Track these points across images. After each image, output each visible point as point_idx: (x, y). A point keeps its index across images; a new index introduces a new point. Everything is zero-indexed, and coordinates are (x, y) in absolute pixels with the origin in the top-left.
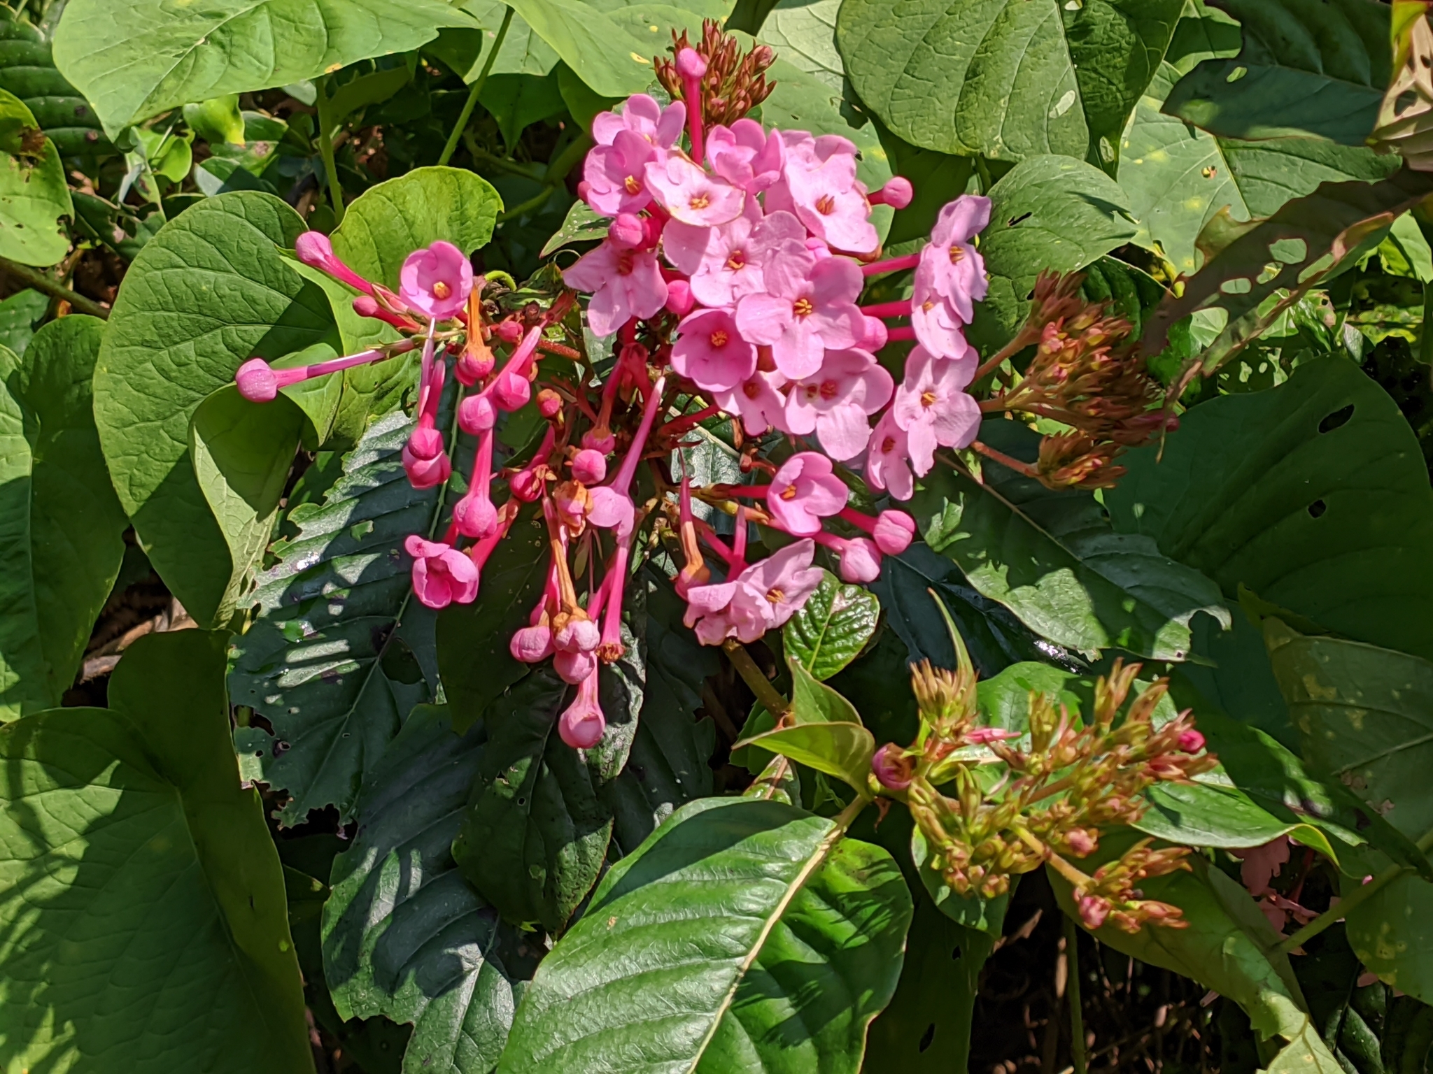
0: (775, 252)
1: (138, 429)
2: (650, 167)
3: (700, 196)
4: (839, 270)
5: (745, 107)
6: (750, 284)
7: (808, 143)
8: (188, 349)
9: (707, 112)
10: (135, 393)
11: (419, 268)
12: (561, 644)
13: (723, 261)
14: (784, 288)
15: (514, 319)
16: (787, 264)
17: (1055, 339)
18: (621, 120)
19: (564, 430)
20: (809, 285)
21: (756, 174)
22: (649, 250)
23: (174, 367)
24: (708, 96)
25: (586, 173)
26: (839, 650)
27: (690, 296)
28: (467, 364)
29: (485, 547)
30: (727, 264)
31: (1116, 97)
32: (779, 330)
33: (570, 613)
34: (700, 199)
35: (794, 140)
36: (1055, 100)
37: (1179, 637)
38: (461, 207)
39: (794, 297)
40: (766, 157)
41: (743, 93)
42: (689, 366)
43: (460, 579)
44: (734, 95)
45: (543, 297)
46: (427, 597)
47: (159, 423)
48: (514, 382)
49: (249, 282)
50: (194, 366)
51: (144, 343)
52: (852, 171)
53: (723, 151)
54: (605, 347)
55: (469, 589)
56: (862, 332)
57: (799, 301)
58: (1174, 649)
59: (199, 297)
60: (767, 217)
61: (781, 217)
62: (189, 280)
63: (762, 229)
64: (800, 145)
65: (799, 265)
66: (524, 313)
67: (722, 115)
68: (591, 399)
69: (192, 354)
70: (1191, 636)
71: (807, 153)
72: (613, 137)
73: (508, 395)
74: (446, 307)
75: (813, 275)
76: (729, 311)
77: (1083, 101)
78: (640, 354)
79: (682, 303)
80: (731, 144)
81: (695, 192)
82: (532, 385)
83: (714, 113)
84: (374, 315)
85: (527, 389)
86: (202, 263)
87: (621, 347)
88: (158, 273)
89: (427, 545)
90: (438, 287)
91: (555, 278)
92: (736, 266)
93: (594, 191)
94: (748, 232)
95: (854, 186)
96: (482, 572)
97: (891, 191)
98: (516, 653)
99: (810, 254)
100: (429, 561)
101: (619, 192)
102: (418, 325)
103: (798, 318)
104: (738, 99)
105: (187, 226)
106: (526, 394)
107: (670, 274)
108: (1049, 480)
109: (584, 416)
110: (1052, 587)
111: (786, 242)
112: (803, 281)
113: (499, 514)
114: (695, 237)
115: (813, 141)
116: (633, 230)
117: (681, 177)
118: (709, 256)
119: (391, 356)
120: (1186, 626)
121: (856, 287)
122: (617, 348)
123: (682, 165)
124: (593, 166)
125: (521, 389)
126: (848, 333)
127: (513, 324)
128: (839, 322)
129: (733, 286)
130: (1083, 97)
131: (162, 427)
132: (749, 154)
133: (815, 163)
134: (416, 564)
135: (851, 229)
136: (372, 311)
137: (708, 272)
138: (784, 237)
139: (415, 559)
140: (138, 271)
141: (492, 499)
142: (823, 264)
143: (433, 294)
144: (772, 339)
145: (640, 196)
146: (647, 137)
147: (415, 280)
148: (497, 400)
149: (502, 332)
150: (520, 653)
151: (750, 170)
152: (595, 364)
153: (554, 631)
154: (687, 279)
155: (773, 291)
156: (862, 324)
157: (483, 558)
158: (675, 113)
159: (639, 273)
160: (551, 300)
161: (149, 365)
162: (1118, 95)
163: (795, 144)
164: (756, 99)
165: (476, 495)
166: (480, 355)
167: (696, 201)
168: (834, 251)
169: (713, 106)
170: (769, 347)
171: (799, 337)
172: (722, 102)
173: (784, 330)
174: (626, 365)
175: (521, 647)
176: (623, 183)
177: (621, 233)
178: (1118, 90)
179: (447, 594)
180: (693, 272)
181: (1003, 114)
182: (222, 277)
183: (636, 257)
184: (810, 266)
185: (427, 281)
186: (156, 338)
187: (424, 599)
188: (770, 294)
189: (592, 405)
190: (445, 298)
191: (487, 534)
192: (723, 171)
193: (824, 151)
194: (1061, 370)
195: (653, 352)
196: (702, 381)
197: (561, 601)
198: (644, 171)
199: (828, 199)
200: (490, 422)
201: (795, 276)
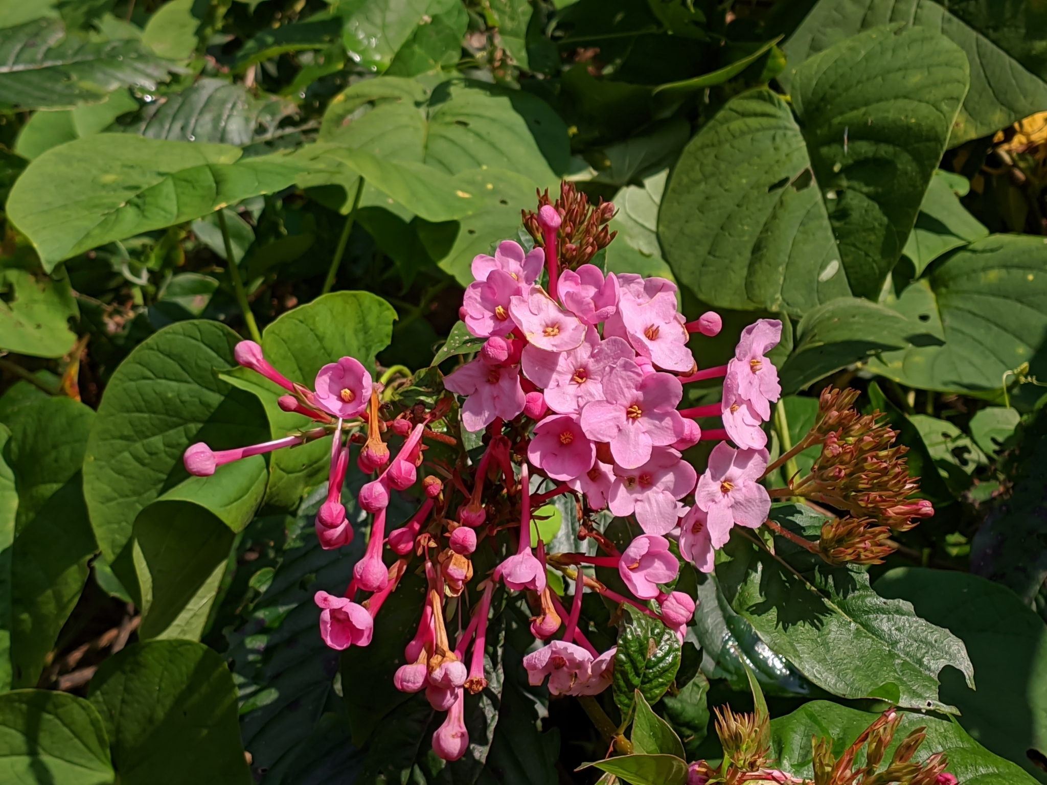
0: (612, 369)
1: (119, 504)
2: (514, 299)
3: (553, 326)
4: (663, 384)
5: (592, 251)
6: (591, 395)
7: (638, 283)
8: (157, 441)
9: (563, 256)
10: (116, 476)
11: (330, 378)
12: (435, 680)
13: (570, 377)
14: (619, 396)
15: (404, 417)
16: (622, 378)
17: (835, 446)
18: (494, 260)
19: (443, 506)
20: (640, 394)
21: (597, 308)
22: (513, 366)
23: (147, 455)
24: (564, 243)
25: (464, 303)
26: (656, 687)
27: (544, 403)
28: (368, 457)
29: (378, 600)
30: (572, 379)
31: (873, 268)
32: (616, 430)
33: (444, 656)
34: (553, 328)
35: (628, 281)
36: (823, 267)
37: (929, 688)
38: (363, 320)
39: (627, 404)
40: (604, 296)
41: (591, 240)
42: (542, 458)
43: (359, 627)
44: (584, 242)
45: (428, 395)
46: (332, 640)
47: (134, 498)
48: (404, 467)
49: (204, 390)
50: (163, 455)
51: (123, 438)
52: (674, 306)
53: (571, 290)
54: (477, 437)
55: (366, 634)
56: (682, 432)
57: (631, 407)
58: (925, 699)
59: (166, 402)
60: (603, 341)
61: (615, 341)
62: (158, 389)
63: (601, 351)
64: (632, 285)
65: (631, 379)
66: (412, 412)
67: (573, 258)
68: (464, 477)
69: (161, 446)
70: (939, 687)
71: (638, 291)
72: (487, 274)
73: (399, 477)
74: (350, 409)
75: (641, 387)
76: (574, 417)
77: (845, 268)
78: (505, 444)
79: (537, 410)
80: (577, 284)
81: (549, 323)
82: (418, 469)
83: (567, 256)
84: (295, 410)
85: (414, 473)
86: (168, 376)
87: (490, 438)
88: (133, 383)
89: (332, 598)
90: (346, 392)
91: (438, 380)
92: (580, 381)
93: (471, 317)
94: (589, 353)
95: (675, 318)
96: (375, 620)
97: (705, 323)
98: (399, 687)
99: (639, 370)
100: (333, 612)
101: (491, 318)
102: (329, 418)
103: (631, 420)
104: (587, 243)
105: (155, 347)
106: (414, 477)
107: (529, 386)
108: (828, 556)
109: (458, 490)
110: (827, 643)
111: (621, 361)
112: (635, 391)
113: (389, 573)
114: (548, 360)
115: (643, 282)
116: (500, 349)
117: (540, 309)
118: (559, 373)
119: (307, 441)
120: (936, 679)
121: (677, 397)
122: (486, 439)
123: (542, 299)
124: (470, 297)
125: (410, 473)
126: (671, 432)
127: (404, 422)
128: (663, 424)
129: (578, 397)
130: (845, 266)
131: (137, 501)
132: (592, 291)
133: (645, 300)
134: (322, 614)
135: (673, 352)
136: (293, 407)
137: (558, 385)
138: (619, 358)
139: (322, 610)
140: (117, 382)
141: (384, 561)
142: (651, 377)
143: (341, 398)
144: (610, 437)
145: (506, 323)
146: (514, 275)
147: (327, 387)
148: (391, 483)
149: (395, 427)
150: (402, 685)
151: (593, 305)
152: (469, 451)
153: (430, 669)
154: (542, 391)
155: (610, 399)
156: (682, 425)
157: (376, 609)
158: (536, 257)
159: (504, 384)
160: (435, 397)
161: (126, 454)
162: (875, 265)
163: (629, 284)
164: (601, 244)
165: (372, 557)
166: (377, 448)
167: (550, 330)
168: (658, 369)
169: (567, 250)
170: (608, 444)
171: (632, 436)
172: (574, 246)
173: (620, 430)
174: (494, 453)
175: (402, 681)
176: (494, 312)
177: (491, 352)
178: (874, 261)
179: (348, 638)
180: (546, 387)
181: (782, 279)
182: (184, 387)
183: (502, 371)
184: (640, 379)
185: (336, 388)
186: (132, 433)
187: (329, 642)
188: (608, 402)
189: (464, 482)
190: (349, 402)
191: (379, 589)
192: (571, 307)
193: (652, 290)
194: (840, 471)
195: (514, 443)
196: (550, 472)
197: (436, 644)
198: (509, 301)
199: (654, 328)
200: (384, 502)
201: (629, 387)
